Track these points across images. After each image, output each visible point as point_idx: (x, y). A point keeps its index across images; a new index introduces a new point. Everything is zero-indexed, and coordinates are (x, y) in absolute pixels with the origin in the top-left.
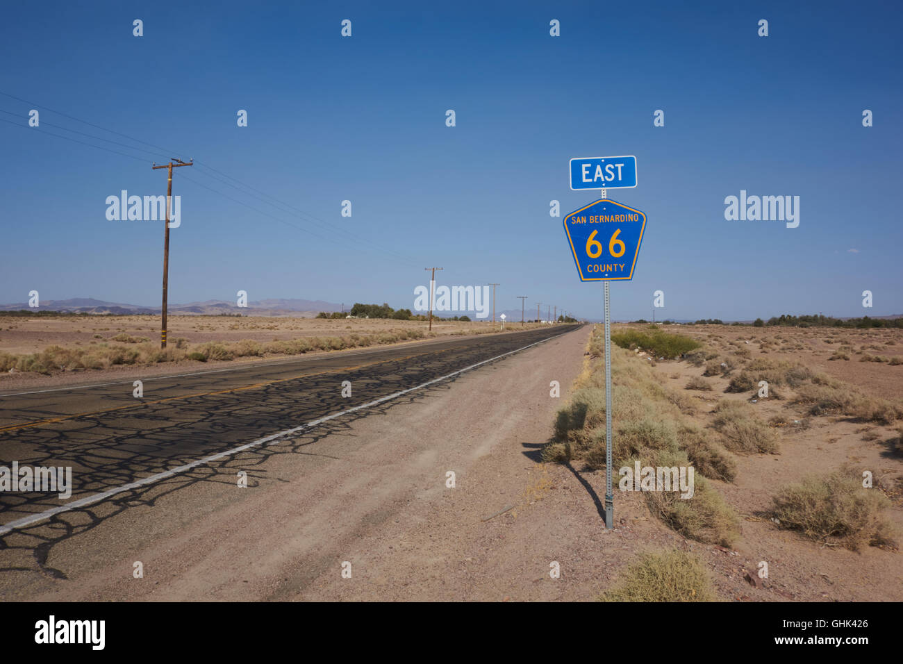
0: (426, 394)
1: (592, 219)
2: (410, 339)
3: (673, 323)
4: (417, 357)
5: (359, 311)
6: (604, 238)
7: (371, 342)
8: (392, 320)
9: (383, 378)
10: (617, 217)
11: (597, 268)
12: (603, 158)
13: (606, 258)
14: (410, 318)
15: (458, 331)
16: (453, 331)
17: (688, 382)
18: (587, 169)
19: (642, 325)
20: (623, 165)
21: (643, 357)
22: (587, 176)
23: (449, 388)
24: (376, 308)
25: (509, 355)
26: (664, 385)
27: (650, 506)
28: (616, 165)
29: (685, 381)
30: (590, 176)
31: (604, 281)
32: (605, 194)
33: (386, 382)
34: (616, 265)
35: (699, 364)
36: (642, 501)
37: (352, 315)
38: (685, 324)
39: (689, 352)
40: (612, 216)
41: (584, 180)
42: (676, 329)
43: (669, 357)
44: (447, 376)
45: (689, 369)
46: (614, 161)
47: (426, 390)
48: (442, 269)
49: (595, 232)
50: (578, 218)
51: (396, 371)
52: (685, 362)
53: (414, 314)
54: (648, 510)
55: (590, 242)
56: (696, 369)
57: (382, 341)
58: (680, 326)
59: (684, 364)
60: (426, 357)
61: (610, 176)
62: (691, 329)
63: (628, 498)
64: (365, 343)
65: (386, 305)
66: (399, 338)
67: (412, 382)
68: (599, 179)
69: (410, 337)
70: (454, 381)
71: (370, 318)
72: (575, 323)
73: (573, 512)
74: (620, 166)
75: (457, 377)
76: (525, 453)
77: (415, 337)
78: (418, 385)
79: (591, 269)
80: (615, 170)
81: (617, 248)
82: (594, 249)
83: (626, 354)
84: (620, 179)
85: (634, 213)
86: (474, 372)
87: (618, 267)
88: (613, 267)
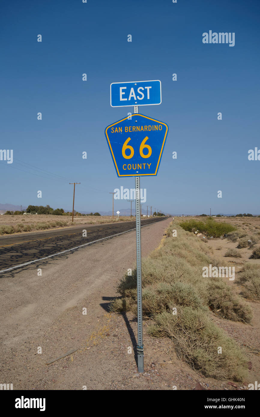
0: (49, 262)
1: (127, 129)
2: (58, 226)
3: (223, 216)
4: (55, 238)
5: (32, 210)
6: (135, 144)
7: (32, 229)
8: (52, 215)
9: (25, 252)
10: (146, 128)
11: (130, 167)
12: (135, 82)
13: (137, 159)
14: (63, 214)
15: (89, 222)
16: (86, 222)
17: (226, 252)
18: (123, 91)
19: (204, 217)
20: (151, 87)
21: (200, 237)
22: (124, 97)
23: (67, 258)
24: (42, 208)
25: (116, 236)
26: (208, 254)
27: (177, 351)
28: (146, 88)
29: (224, 251)
30: (126, 96)
31: (135, 176)
32: (137, 110)
33: (26, 254)
34: (144, 164)
35: (234, 241)
36: (171, 347)
37: (27, 212)
38: (230, 217)
39: (229, 233)
40: (142, 127)
41: (121, 99)
42: (224, 220)
43: (216, 236)
44: (69, 250)
45: (228, 244)
46: (144, 85)
47: (50, 259)
48: (80, 183)
49: (129, 139)
50: (116, 128)
51: (35, 247)
52: (226, 239)
53: (65, 212)
54: (175, 354)
55: (125, 147)
56: (233, 244)
57: (39, 228)
58: (226, 218)
59: (225, 240)
60: (61, 238)
61: (141, 96)
62: (233, 219)
63: (159, 345)
64: (28, 230)
65: (48, 206)
66: (50, 226)
67: (43, 254)
68: (132, 98)
69: (58, 225)
70: (72, 253)
71: (38, 214)
72: (163, 217)
73: (115, 358)
74: (148, 88)
75: (76, 250)
76: (102, 305)
77: (61, 226)
78: (47, 256)
79: (125, 167)
80: (145, 92)
81: (146, 151)
82: (128, 152)
83: (187, 234)
84: (148, 98)
85: (159, 124)
86: (88, 247)
87: (146, 166)
88: (143, 166)
